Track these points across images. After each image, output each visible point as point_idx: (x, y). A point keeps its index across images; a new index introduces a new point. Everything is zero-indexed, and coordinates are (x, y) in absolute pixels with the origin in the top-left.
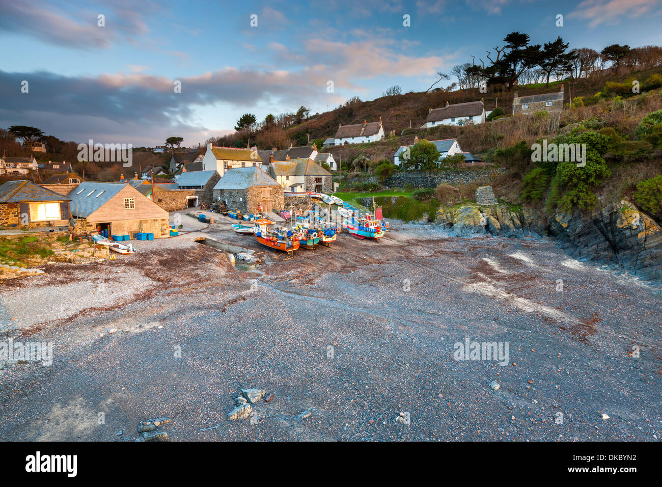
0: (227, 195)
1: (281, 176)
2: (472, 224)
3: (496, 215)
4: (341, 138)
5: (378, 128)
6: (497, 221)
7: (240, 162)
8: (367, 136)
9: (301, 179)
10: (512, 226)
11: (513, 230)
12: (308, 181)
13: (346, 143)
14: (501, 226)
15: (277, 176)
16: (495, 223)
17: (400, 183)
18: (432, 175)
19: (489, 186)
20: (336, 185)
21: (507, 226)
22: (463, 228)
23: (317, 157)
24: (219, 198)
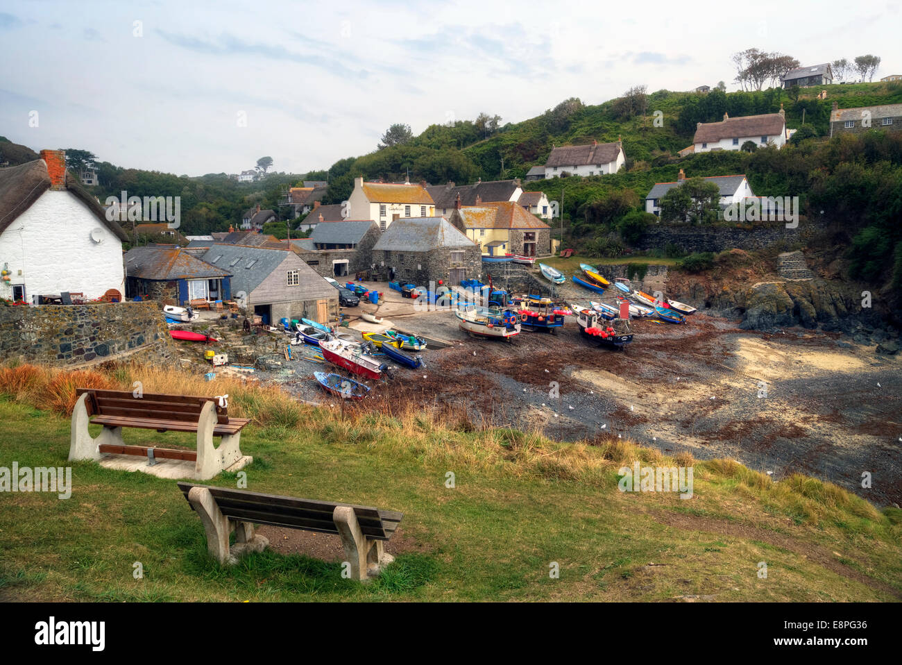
0: (395, 259)
1: (473, 229)
2: (775, 309)
3: (810, 296)
4: (555, 168)
5: (616, 152)
6: (811, 306)
7: (403, 206)
8: (599, 166)
9: (503, 235)
10: (833, 313)
11: (835, 320)
12: (514, 238)
13: (564, 175)
14: (817, 313)
15: (468, 231)
16: (809, 308)
17: (659, 242)
18: (710, 233)
19: (798, 252)
20: (555, 243)
21: (827, 313)
22: (760, 315)
23: (522, 198)
24: (383, 264)
